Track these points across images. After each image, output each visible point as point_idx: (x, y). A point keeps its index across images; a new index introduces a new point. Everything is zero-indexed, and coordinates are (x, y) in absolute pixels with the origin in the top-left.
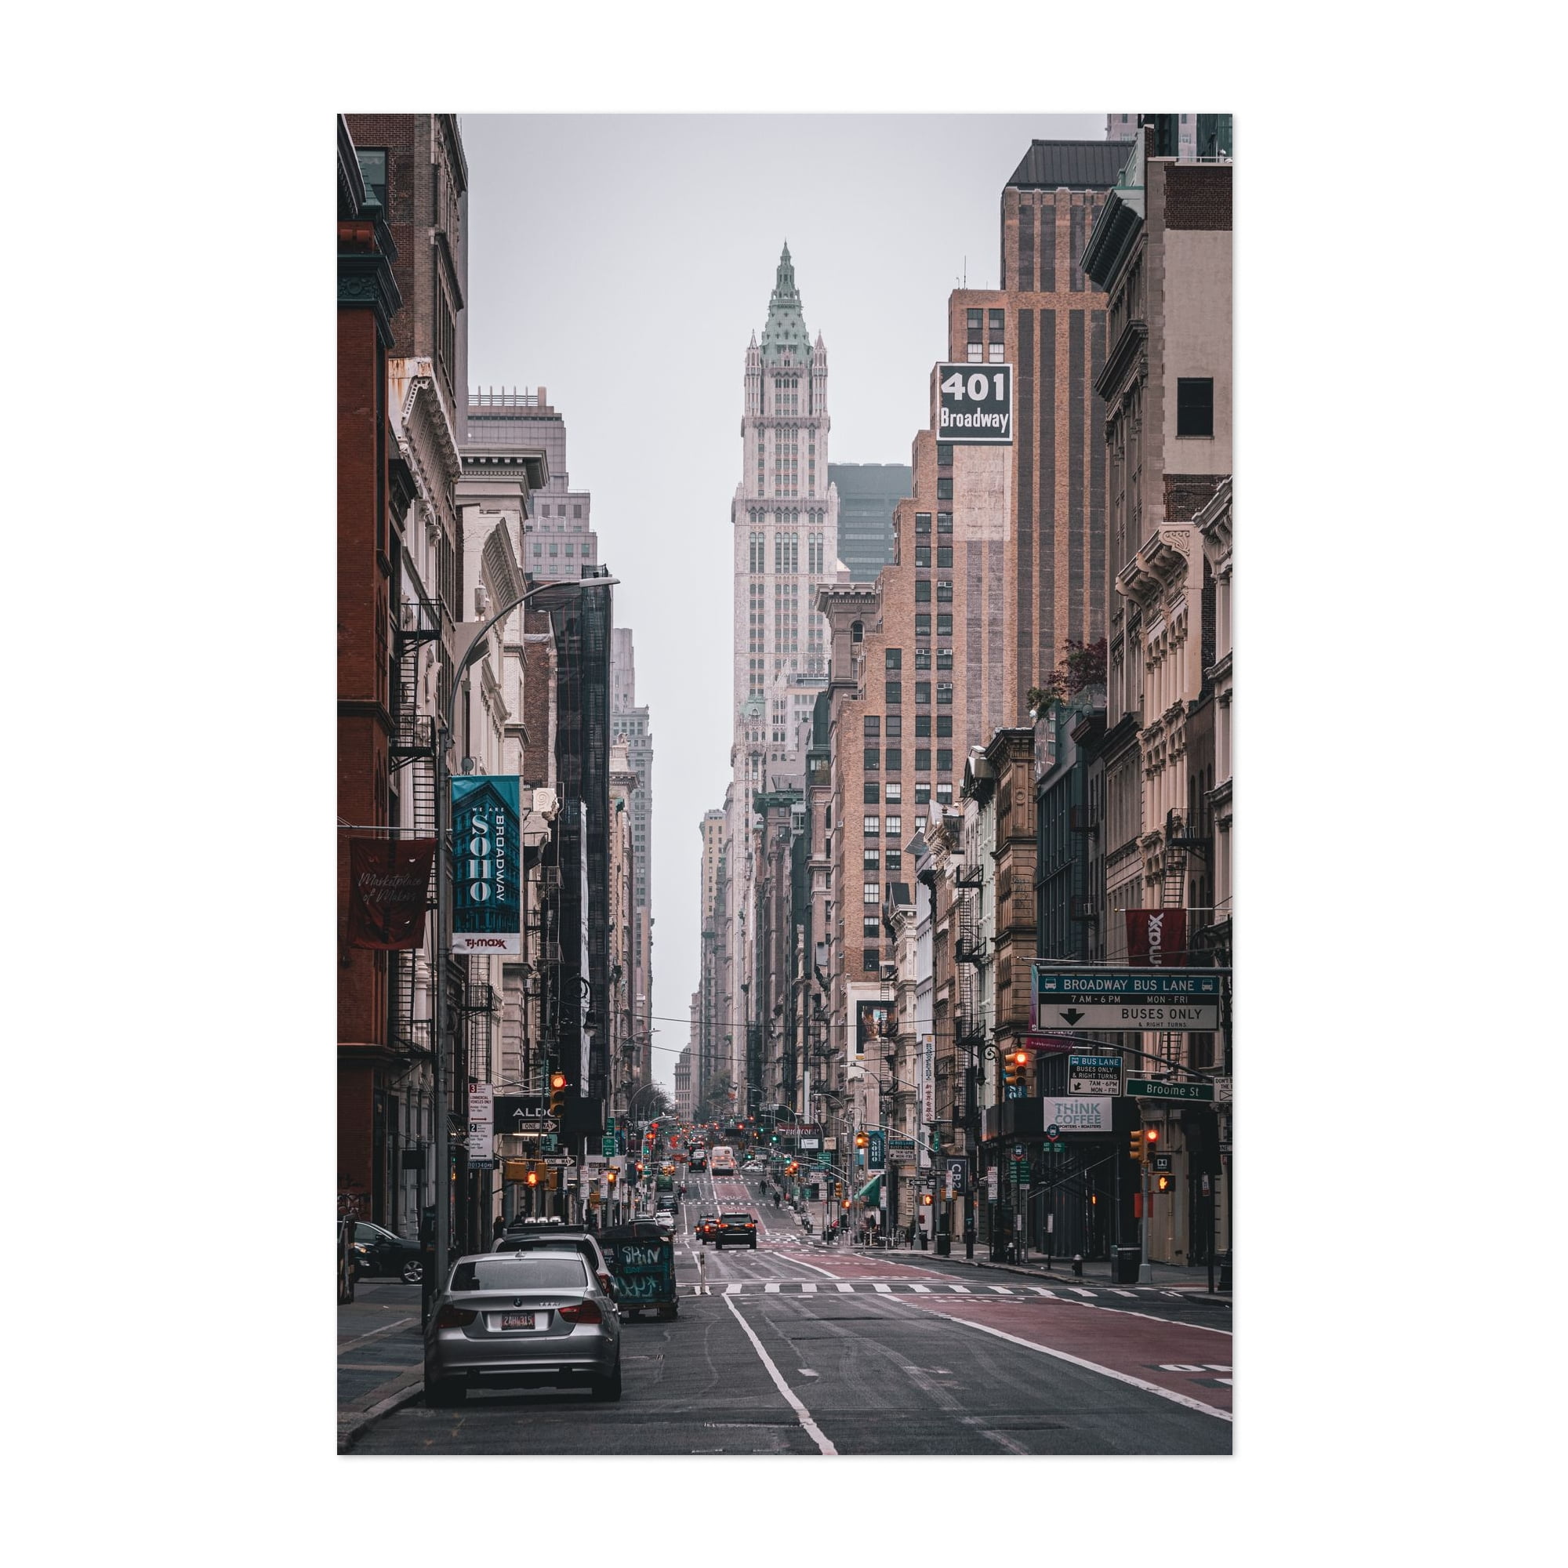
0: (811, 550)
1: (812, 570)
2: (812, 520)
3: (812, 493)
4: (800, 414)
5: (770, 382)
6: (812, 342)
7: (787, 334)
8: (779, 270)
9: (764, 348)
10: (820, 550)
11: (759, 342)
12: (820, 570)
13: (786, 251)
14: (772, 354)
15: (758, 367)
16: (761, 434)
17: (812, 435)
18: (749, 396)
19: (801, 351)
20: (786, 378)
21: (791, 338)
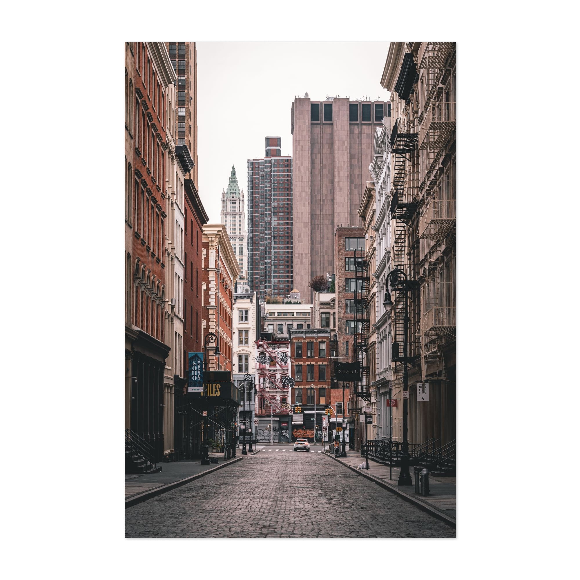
0: (240, 249)
1: (240, 254)
2: (240, 241)
3: (240, 233)
4: (237, 211)
5: (228, 202)
6: (240, 192)
7: (233, 190)
8: (231, 172)
9: (227, 193)
10: (242, 249)
11: (226, 192)
12: (242, 255)
13: (233, 167)
14: (229, 195)
15: (225, 199)
16: (226, 217)
17: (240, 217)
18: (223, 206)
19: (237, 194)
20: (233, 202)
21: (234, 190)
